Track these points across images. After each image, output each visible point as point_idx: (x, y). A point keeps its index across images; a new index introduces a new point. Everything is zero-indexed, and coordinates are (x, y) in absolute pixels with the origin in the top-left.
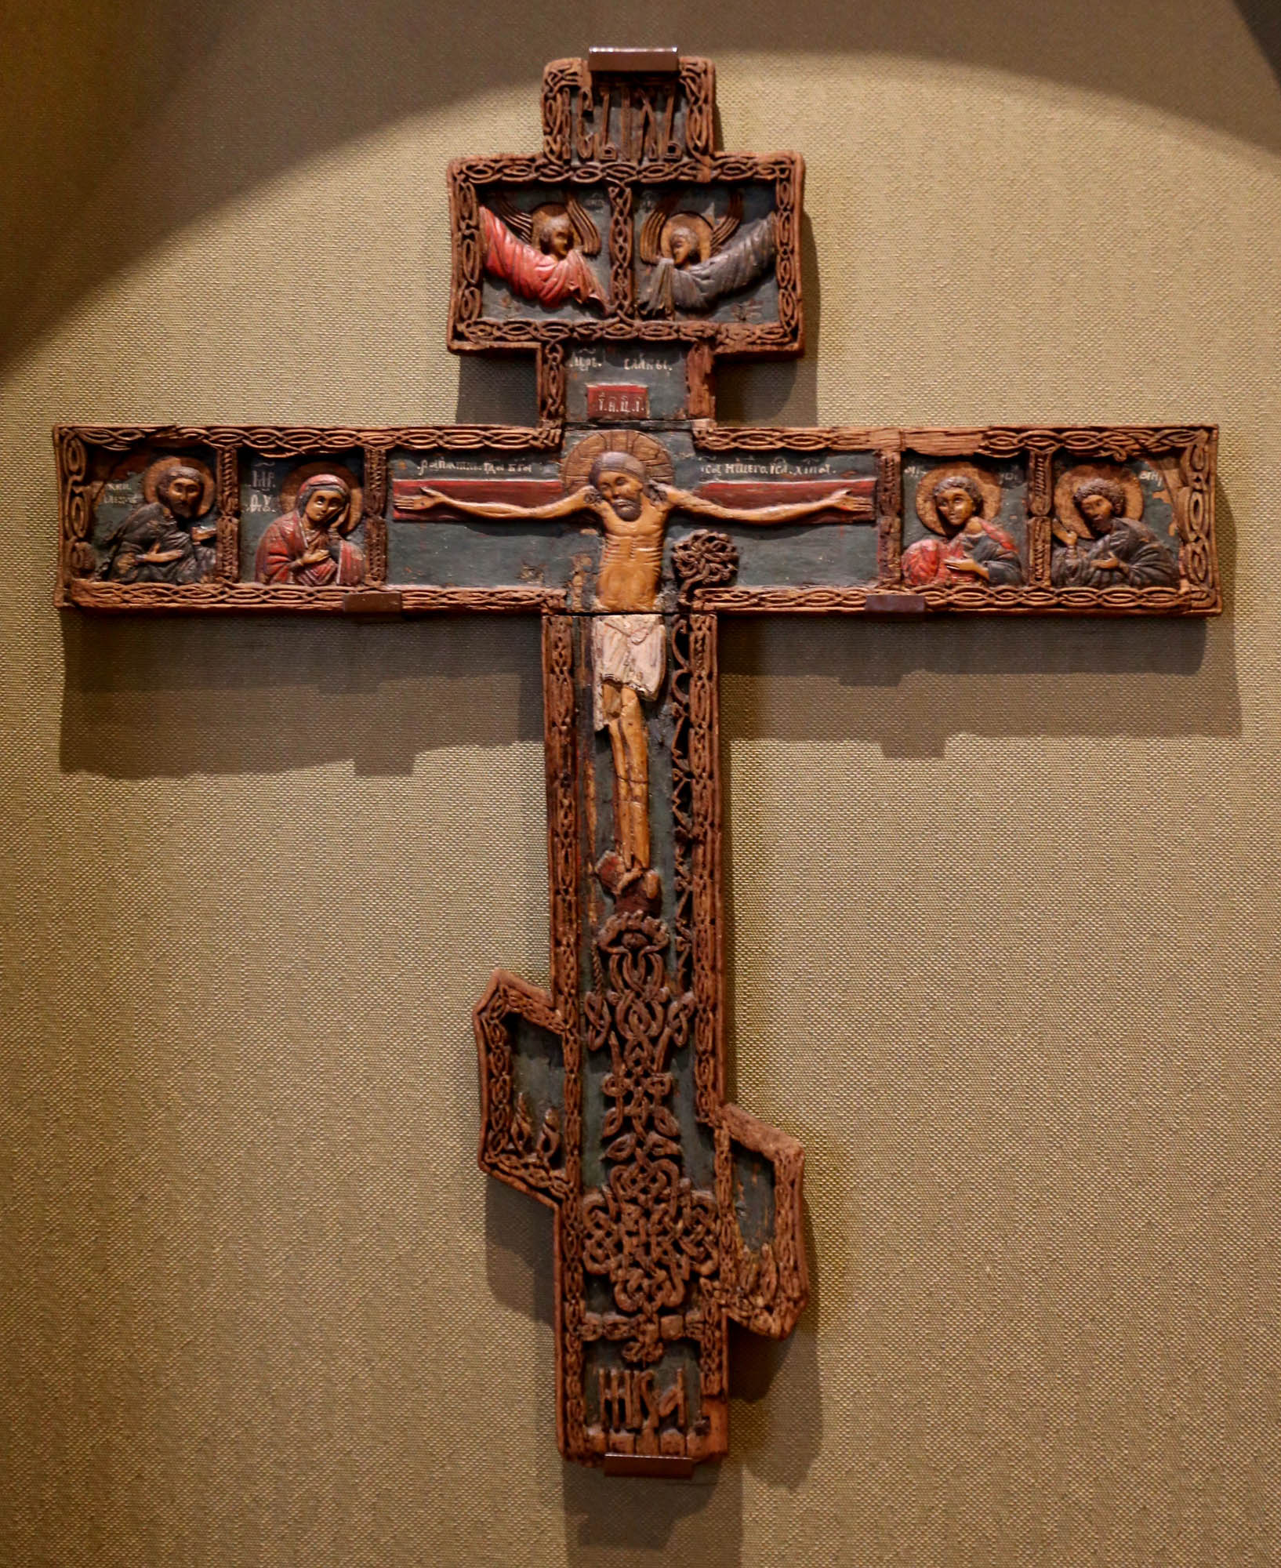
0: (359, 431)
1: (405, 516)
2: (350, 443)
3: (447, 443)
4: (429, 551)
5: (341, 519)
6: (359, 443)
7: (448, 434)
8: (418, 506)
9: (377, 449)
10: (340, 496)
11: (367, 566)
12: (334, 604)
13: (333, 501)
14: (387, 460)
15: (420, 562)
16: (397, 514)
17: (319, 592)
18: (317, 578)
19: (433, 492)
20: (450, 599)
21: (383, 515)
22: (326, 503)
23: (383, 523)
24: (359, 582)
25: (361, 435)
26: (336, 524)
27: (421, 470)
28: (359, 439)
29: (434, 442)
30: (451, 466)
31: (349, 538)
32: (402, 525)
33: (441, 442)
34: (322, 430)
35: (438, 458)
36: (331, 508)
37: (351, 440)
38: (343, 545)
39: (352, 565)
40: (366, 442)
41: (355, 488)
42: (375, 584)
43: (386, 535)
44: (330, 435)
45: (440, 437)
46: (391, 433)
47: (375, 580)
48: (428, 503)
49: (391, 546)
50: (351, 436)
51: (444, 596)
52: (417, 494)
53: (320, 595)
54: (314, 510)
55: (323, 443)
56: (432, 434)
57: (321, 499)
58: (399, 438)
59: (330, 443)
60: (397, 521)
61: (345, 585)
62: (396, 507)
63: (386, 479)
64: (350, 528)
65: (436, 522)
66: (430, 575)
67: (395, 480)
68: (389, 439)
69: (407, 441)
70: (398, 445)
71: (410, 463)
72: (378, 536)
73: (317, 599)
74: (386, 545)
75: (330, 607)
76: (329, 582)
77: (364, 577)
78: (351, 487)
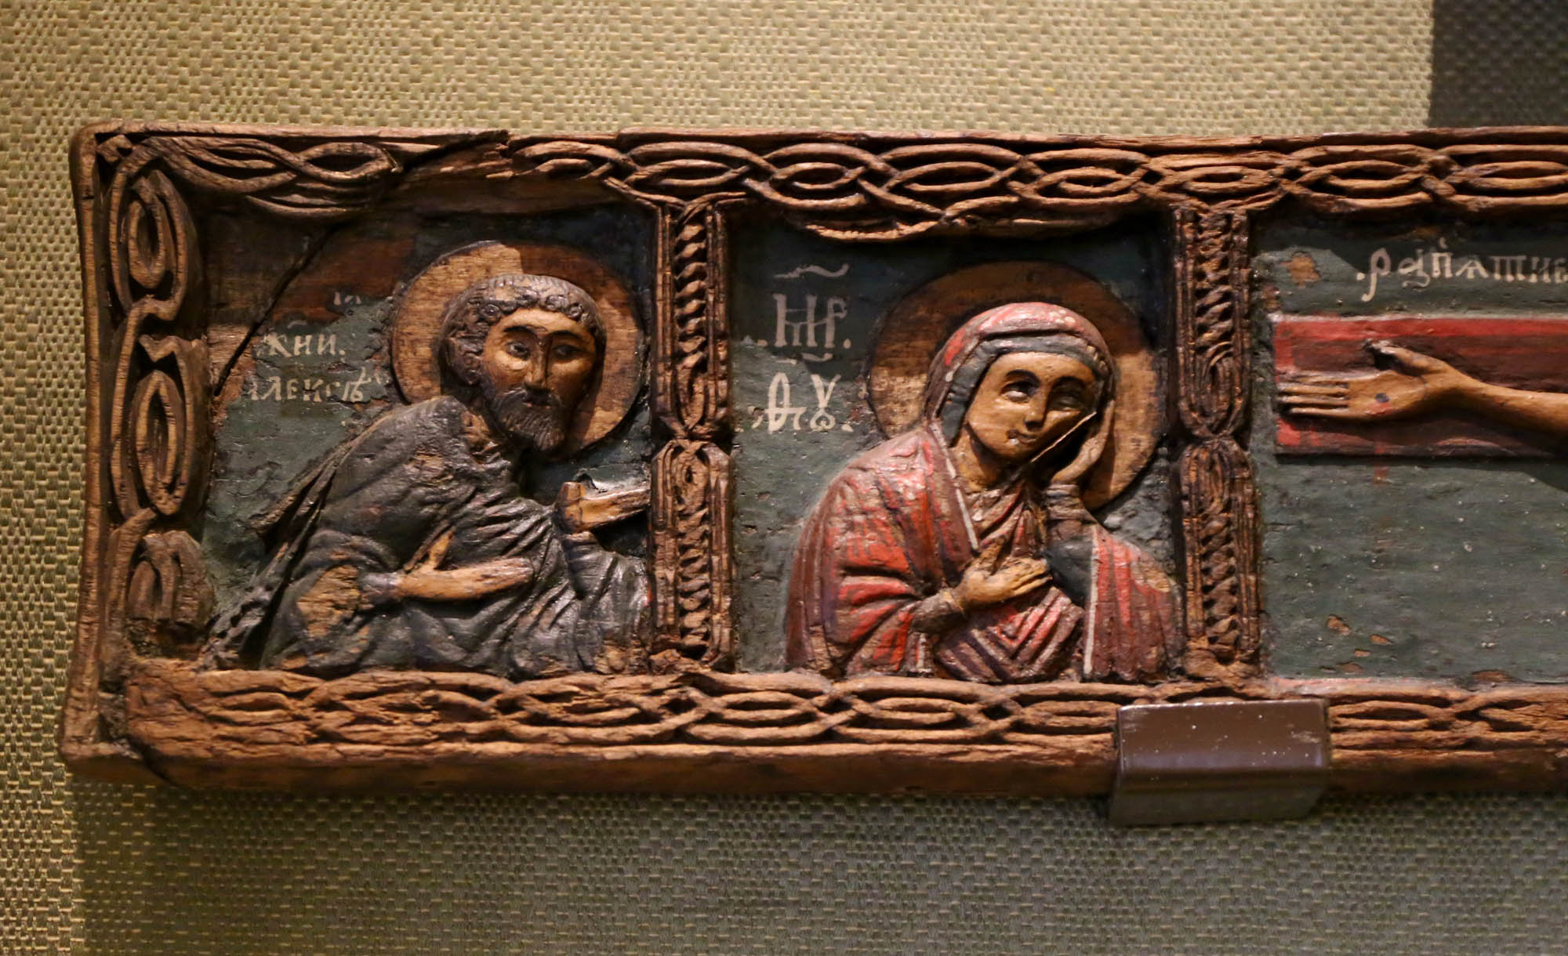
0: (1153, 151)
1: (1316, 439)
2: (1125, 188)
3: (1463, 188)
4: (1405, 562)
5: (1091, 450)
6: (1153, 190)
7: (1465, 160)
8: (1366, 406)
9: (1219, 208)
10: (1085, 374)
11: (1194, 613)
12: (1079, 743)
13: (1062, 389)
14: (1252, 250)
15: (1376, 600)
16: (1289, 435)
17: (1024, 700)
18: (1013, 655)
19: (1421, 360)
20: (1499, 726)
21: (1241, 436)
22: (1041, 395)
23: (1244, 464)
24: (1163, 670)
25: (1158, 164)
26: (1075, 468)
27: (1372, 282)
28: (1152, 177)
29: (1415, 186)
30: (1473, 270)
31: (1113, 519)
32: (1305, 471)
33: (1441, 187)
34: (1025, 147)
35: (1429, 245)
36: (1055, 416)
37: (1126, 180)
38: (1097, 542)
39: (1135, 611)
40: (1178, 188)
41: (1134, 352)
42: (1229, 673)
43: (1255, 503)
44: (1050, 166)
45: (1438, 170)
46: (1264, 157)
47: (1225, 659)
48: (1402, 394)
49: (1271, 542)
50: (1125, 167)
51: (1474, 715)
52: (1358, 365)
53: (1029, 714)
54: (996, 417)
55: (1029, 191)
56: (1411, 161)
57: (1023, 382)
58: (1292, 174)
59: (1051, 190)
60: (1288, 458)
61: (1113, 678)
62: (1284, 410)
63: (1251, 316)
64: (1115, 486)
65: (1426, 460)
66: (1414, 643)
67: (1276, 317)
68: (1259, 177)
69: (1319, 184)
70: (1289, 197)
71: (1329, 261)
72: (1227, 508)
73: (1020, 727)
74: (1257, 539)
75: (1070, 753)
76: (1053, 671)
77: (1183, 651)
78: (1117, 348)
